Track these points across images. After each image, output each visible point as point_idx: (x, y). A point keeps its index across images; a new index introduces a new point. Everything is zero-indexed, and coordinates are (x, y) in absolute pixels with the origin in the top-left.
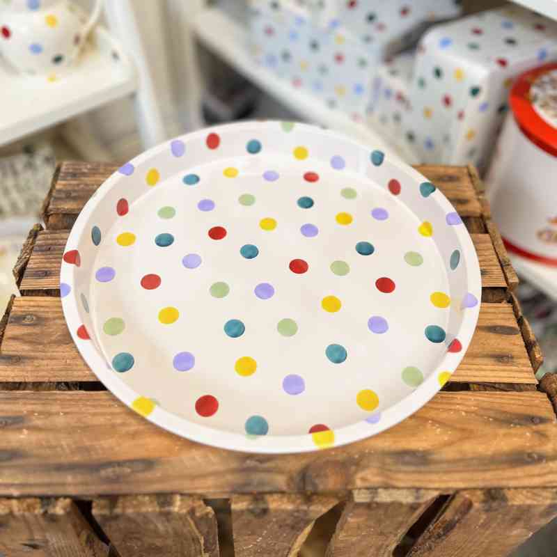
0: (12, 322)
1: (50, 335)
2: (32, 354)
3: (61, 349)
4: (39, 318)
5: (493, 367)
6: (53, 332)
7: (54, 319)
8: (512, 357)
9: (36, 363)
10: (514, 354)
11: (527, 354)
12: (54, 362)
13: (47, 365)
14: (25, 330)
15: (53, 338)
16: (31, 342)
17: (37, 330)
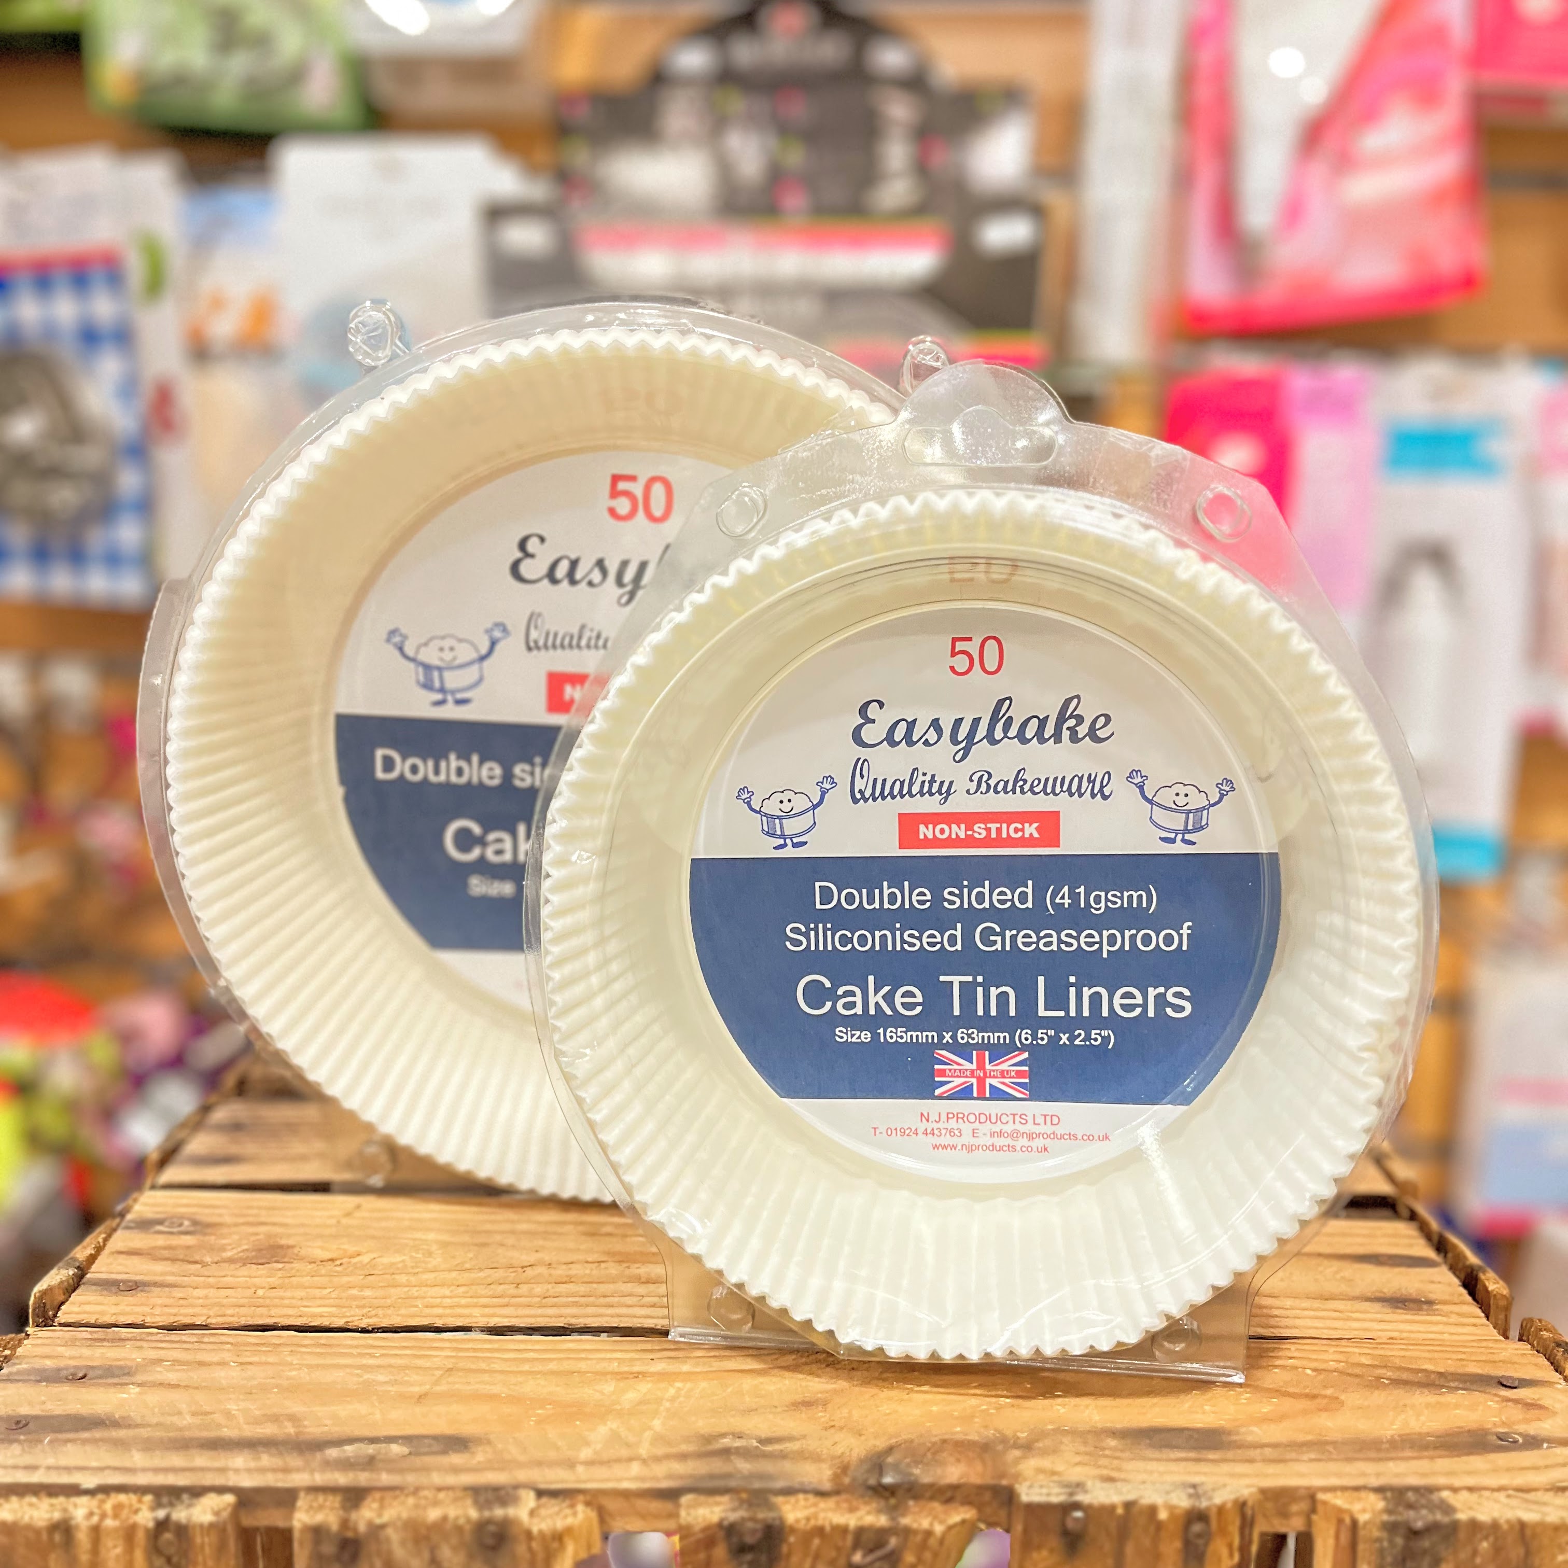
0: (128, 1228)
1: (223, 1249)
2: (170, 1279)
3: (244, 1271)
4: (195, 1223)
5: (1379, 1316)
6: (230, 1245)
7: (236, 1225)
8: (1430, 1303)
9: (177, 1293)
10: (1432, 1296)
11: (1469, 1299)
12: (224, 1292)
13: (206, 1297)
14: (161, 1241)
15: (228, 1254)
16: (174, 1260)
17: (188, 1240)
